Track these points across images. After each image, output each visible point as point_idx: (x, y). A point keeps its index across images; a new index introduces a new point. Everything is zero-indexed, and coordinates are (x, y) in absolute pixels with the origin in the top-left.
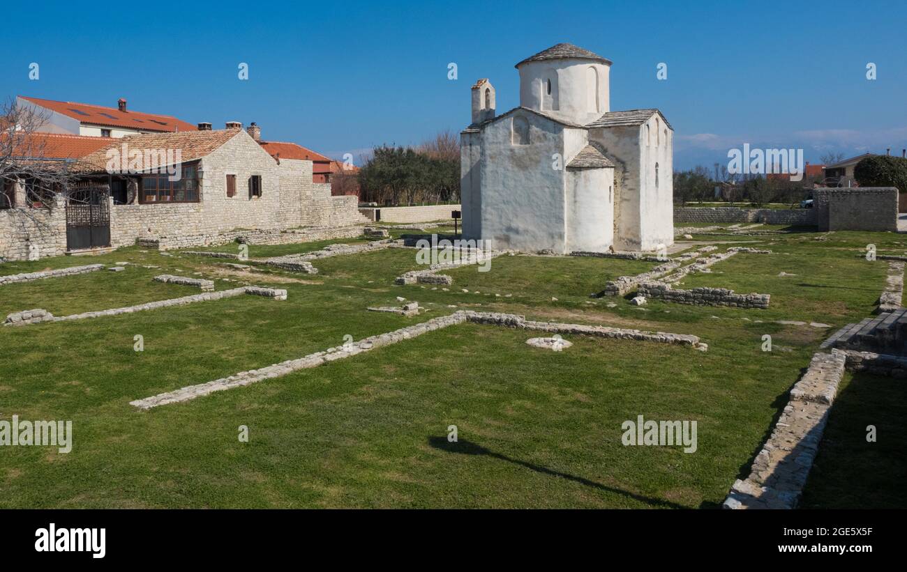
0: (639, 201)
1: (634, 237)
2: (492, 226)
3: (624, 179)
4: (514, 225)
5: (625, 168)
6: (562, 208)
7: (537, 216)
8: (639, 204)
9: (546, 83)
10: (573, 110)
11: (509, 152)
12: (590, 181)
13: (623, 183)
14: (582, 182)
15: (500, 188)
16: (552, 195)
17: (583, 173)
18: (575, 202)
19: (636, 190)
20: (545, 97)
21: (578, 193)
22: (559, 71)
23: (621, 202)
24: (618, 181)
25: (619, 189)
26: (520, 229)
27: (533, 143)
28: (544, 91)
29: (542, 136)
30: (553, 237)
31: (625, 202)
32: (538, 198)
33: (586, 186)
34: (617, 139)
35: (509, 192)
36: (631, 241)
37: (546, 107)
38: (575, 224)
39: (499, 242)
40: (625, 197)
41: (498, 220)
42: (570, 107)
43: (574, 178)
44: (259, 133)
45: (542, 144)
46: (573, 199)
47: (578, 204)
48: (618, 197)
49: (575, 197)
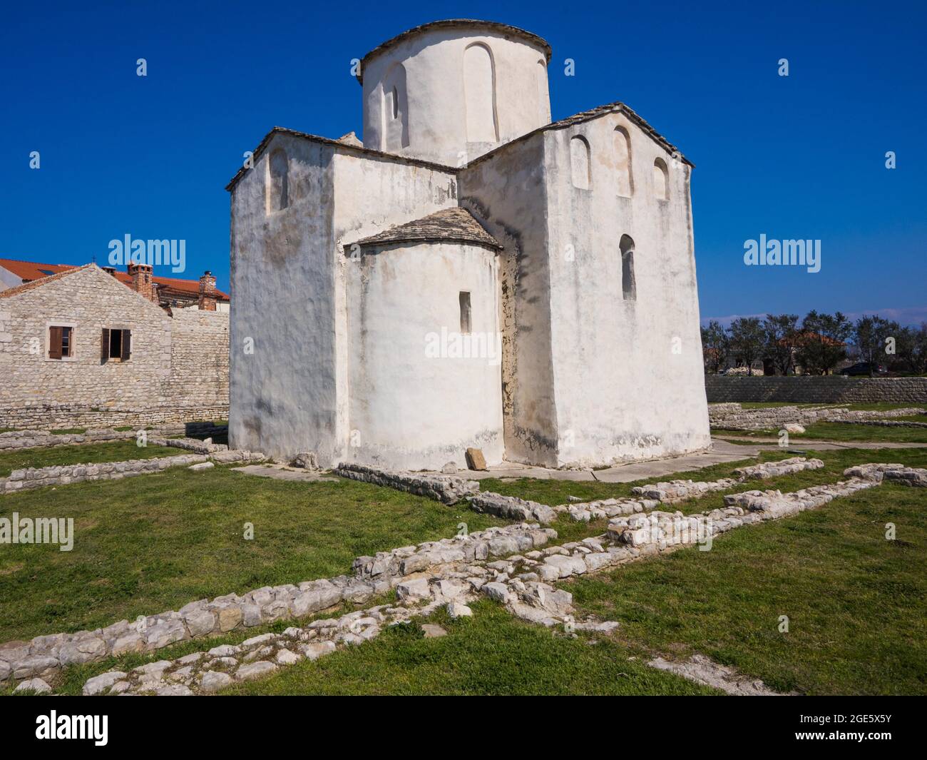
0: (549, 329)
1: (544, 426)
2: (241, 396)
3: (520, 275)
4: (265, 394)
5: (520, 248)
6: (331, 349)
7: (296, 372)
8: (549, 338)
9: (391, 94)
10: (435, 140)
11: (262, 232)
12: (395, 278)
13: (519, 285)
14: (377, 281)
15: (252, 313)
16: (318, 318)
17: (380, 259)
18: (364, 333)
19: (540, 300)
20: (390, 124)
21: (371, 309)
22: (409, 63)
23: (517, 334)
24: (511, 282)
25: (512, 303)
26: (273, 404)
27: (292, 202)
28: (388, 114)
29: (303, 183)
30: (318, 425)
31: (523, 335)
32: (297, 327)
33: (385, 291)
34: (504, 180)
35: (261, 320)
36: (537, 437)
37: (390, 146)
38: (364, 390)
39: (249, 434)
40: (524, 321)
41: (248, 383)
42: (429, 133)
43: (360, 274)
44: (214, 284)
45: (303, 201)
46: (359, 325)
47: (369, 339)
48: (511, 321)
49: (363, 320)
